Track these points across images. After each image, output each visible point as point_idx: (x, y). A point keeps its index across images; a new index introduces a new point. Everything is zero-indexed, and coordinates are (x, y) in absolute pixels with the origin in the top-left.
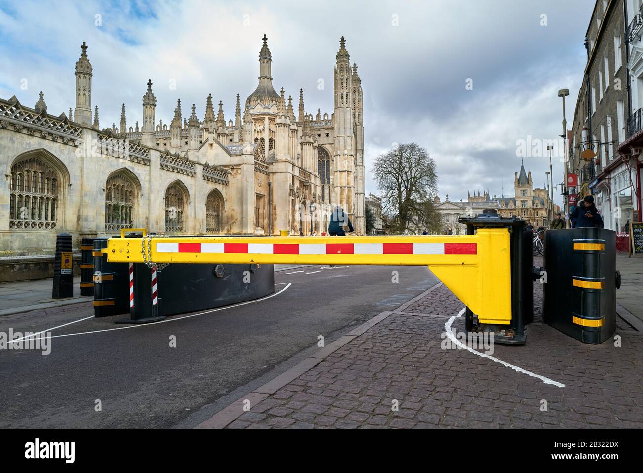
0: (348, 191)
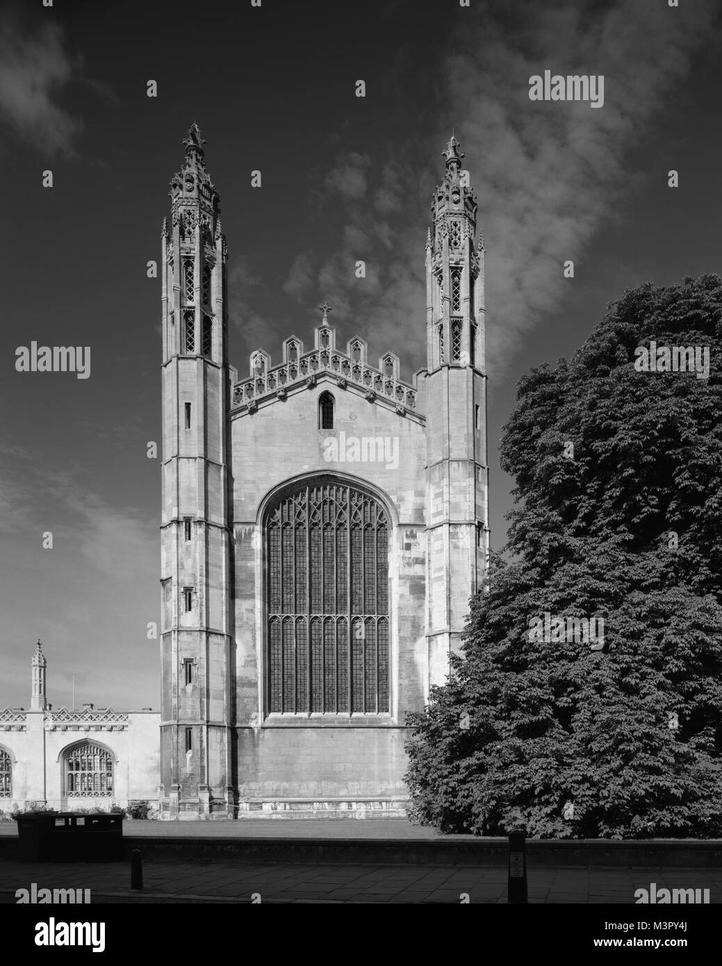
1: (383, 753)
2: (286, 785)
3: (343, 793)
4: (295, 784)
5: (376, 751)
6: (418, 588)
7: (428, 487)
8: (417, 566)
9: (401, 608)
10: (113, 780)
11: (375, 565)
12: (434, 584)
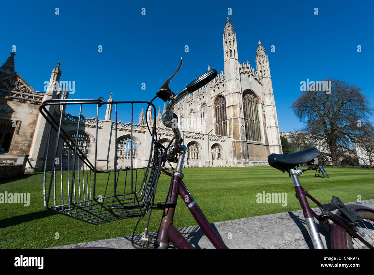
0: (235, 122)
1: (264, 151)
2: (252, 158)
3: (260, 160)
4: (253, 157)
5: (263, 150)
6: (265, 116)
7: (266, 97)
8: (264, 112)
9: (263, 120)
10: (221, 155)
11: (257, 111)
12: (270, 116)
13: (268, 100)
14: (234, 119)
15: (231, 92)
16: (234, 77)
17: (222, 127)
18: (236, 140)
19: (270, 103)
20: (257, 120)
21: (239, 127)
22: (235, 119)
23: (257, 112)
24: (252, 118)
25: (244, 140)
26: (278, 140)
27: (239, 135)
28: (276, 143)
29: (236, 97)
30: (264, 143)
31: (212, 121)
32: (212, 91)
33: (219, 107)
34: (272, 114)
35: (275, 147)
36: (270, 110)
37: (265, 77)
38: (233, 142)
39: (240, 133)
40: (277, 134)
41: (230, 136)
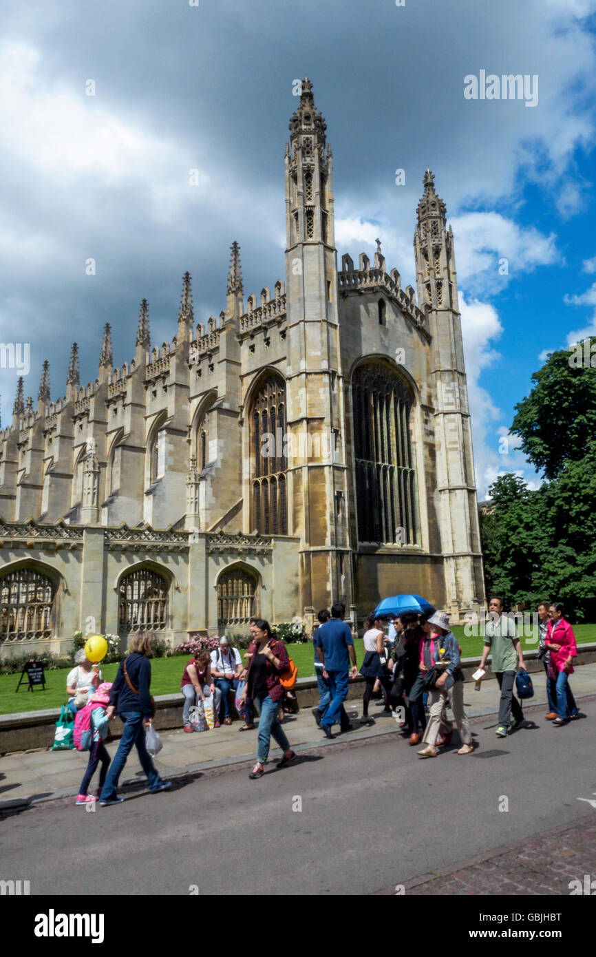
0: (312, 480)
1: (424, 576)
5: (421, 575)
6: (431, 450)
7: (439, 383)
8: (431, 437)
9: (426, 466)
10: (258, 605)
11: (405, 430)
12: (450, 453)
13: (448, 391)
14: (310, 468)
15: (303, 366)
16: (317, 314)
17: (275, 494)
18: (312, 549)
19: (452, 404)
20: (404, 465)
21: (325, 500)
22: (313, 471)
23: (405, 435)
24: (386, 458)
25: (344, 545)
26: (472, 536)
27: (325, 528)
28: (464, 547)
29: (321, 390)
30: (426, 549)
31: (241, 469)
32: (244, 350)
33: (269, 414)
34: (455, 443)
35: (461, 561)
36: (452, 430)
37: (440, 307)
38: (302, 556)
39: (328, 522)
40: (468, 515)
41: (294, 531)
